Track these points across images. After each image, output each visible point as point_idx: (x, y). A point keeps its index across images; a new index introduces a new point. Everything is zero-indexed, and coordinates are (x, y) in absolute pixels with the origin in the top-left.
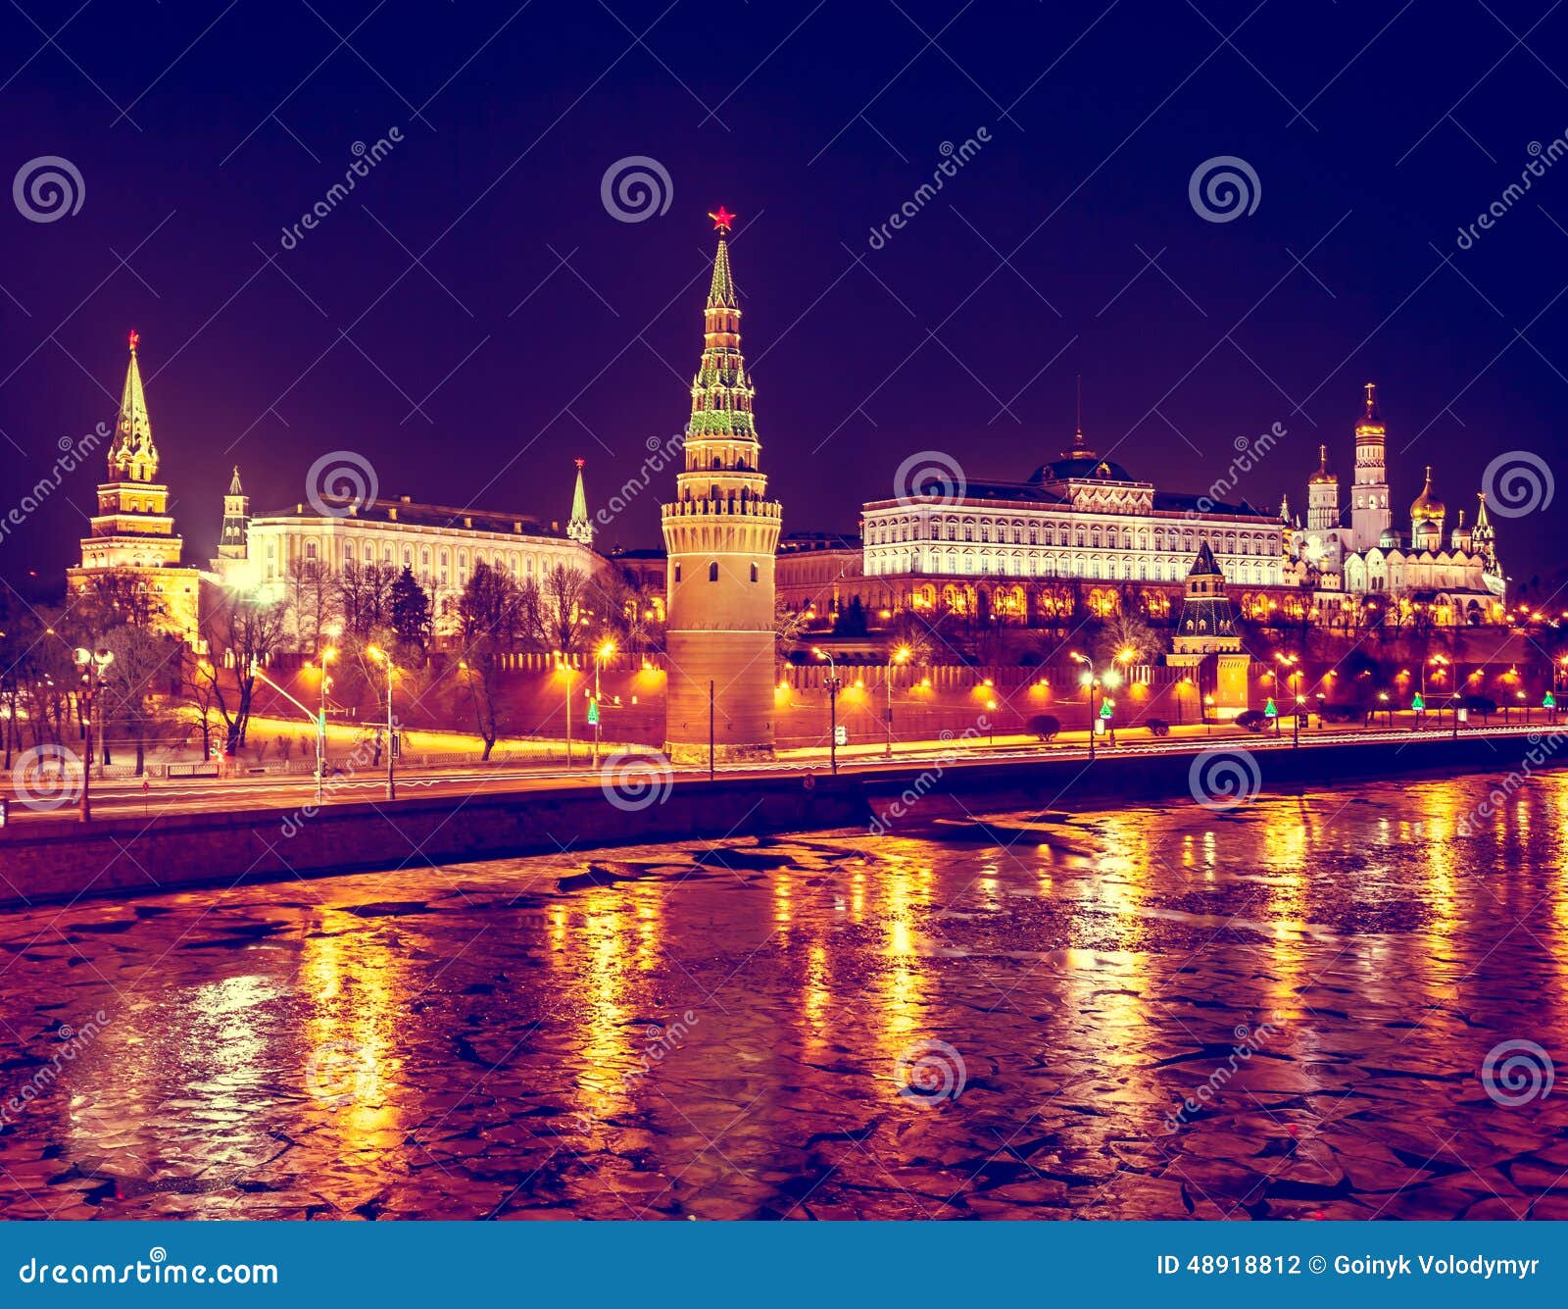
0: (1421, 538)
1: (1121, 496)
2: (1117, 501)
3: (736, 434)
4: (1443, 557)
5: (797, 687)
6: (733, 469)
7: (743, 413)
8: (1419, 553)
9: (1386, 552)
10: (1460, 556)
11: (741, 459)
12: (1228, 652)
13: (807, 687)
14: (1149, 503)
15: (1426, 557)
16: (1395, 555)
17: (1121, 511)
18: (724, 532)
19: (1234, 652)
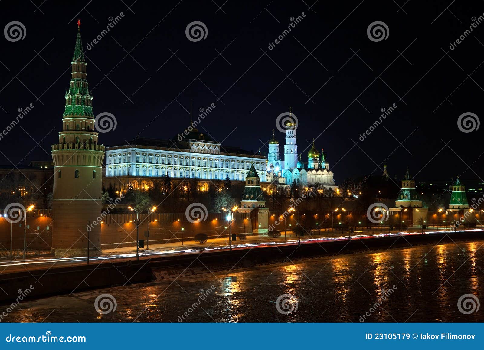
0: (312, 165)
1: (208, 146)
2: (207, 148)
3: (86, 115)
4: (320, 172)
5: (106, 223)
6: (85, 130)
7: (89, 107)
8: (311, 170)
9: (300, 170)
10: (325, 171)
11: (88, 126)
12: (261, 207)
13: (110, 223)
14: (218, 149)
15: (314, 171)
16: (303, 170)
17: (208, 152)
18: (82, 157)
19: (263, 207)
